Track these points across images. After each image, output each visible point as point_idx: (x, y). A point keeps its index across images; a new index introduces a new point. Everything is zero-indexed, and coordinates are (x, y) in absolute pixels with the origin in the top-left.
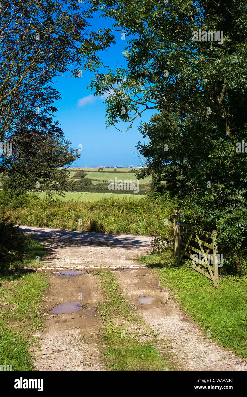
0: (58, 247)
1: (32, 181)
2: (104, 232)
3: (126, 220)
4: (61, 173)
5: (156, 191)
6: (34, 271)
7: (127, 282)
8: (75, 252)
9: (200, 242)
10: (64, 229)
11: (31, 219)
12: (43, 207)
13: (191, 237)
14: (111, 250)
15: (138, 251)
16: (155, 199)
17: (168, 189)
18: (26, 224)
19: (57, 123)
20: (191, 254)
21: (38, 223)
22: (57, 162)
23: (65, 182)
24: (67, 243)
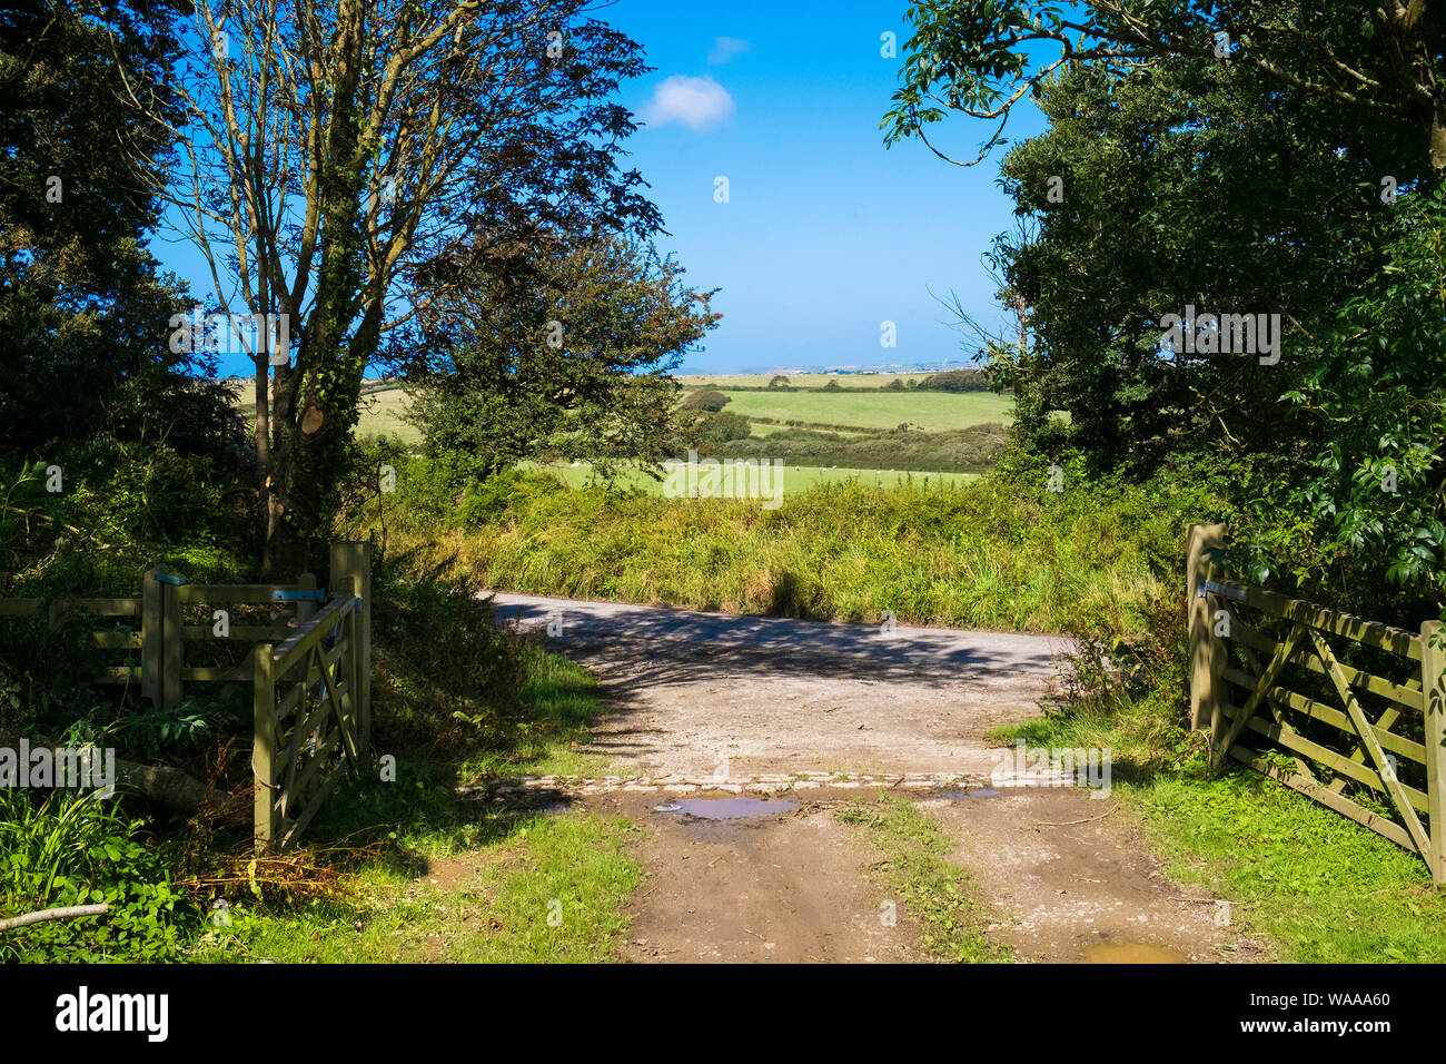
0: (651, 678)
1: (535, 418)
2: (830, 617)
3: (914, 568)
4: (649, 386)
5: (1032, 453)
6: (567, 801)
7: (1002, 858)
8: (726, 702)
9: (1343, 676)
10: (666, 606)
11: (536, 566)
12: (583, 519)
13: (1286, 648)
14: (870, 691)
15: (980, 696)
16: (1031, 483)
17: (1079, 441)
18: (515, 585)
19: (634, 177)
20: (1284, 724)
21: (563, 581)
22: (629, 345)
23: (661, 422)
24: (685, 661)
